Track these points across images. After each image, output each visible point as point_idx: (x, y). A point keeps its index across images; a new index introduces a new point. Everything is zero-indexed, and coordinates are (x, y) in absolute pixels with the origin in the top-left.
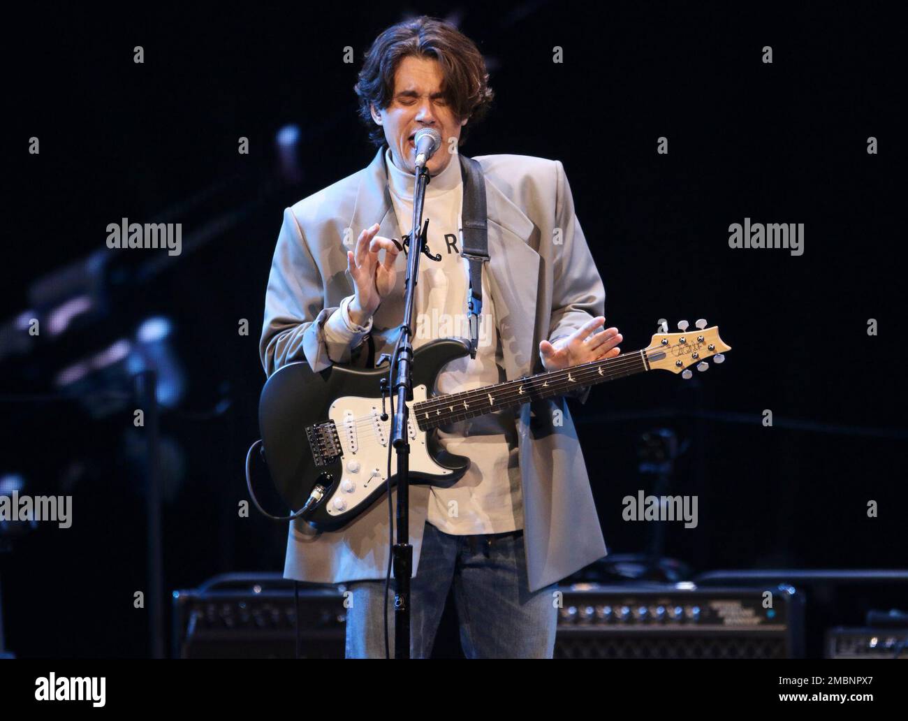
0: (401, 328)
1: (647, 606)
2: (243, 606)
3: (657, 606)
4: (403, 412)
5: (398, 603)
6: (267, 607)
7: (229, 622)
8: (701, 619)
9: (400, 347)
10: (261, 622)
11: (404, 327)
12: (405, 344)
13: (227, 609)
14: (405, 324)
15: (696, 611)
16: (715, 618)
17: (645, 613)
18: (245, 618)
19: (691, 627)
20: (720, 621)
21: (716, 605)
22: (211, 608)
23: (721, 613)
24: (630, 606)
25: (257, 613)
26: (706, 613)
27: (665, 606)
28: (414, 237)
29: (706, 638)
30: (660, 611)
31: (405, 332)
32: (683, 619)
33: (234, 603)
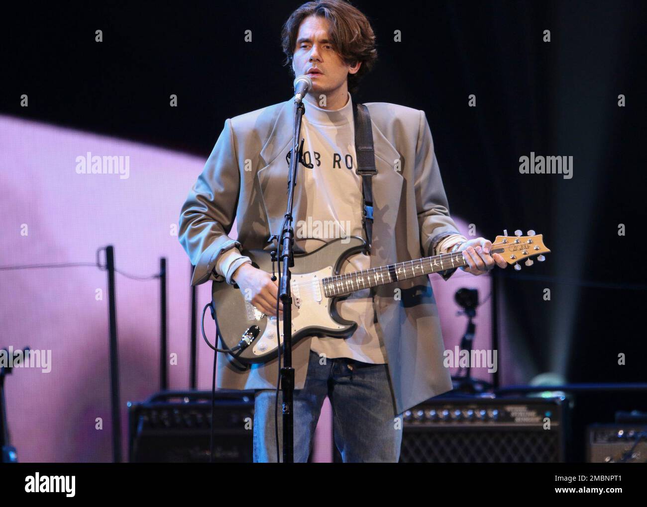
0: (285, 216)
1: (461, 409)
2: (176, 412)
3: (468, 409)
4: (287, 275)
5: (285, 409)
6: (193, 413)
7: (167, 423)
8: (498, 419)
9: (285, 229)
10: (189, 422)
11: (287, 215)
12: (288, 227)
13: (165, 414)
14: (288, 213)
15: (495, 413)
16: (509, 417)
17: (460, 415)
18: (178, 420)
19: (492, 424)
20: (512, 419)
21: (509, 409)
22: (154, 413)
23: (513, 414)
24: (449, 410)
25: (186, 417)
26: (502, 414)
27: (473, 410)
28: (294, 151)
29: (503, 432)
30: (470, 413)
31: (288, 219)
32: (486, 418)
33: (171, 408)
